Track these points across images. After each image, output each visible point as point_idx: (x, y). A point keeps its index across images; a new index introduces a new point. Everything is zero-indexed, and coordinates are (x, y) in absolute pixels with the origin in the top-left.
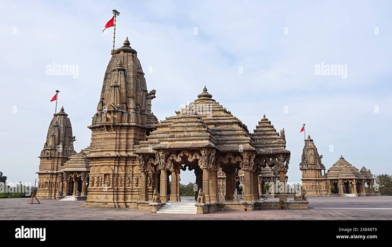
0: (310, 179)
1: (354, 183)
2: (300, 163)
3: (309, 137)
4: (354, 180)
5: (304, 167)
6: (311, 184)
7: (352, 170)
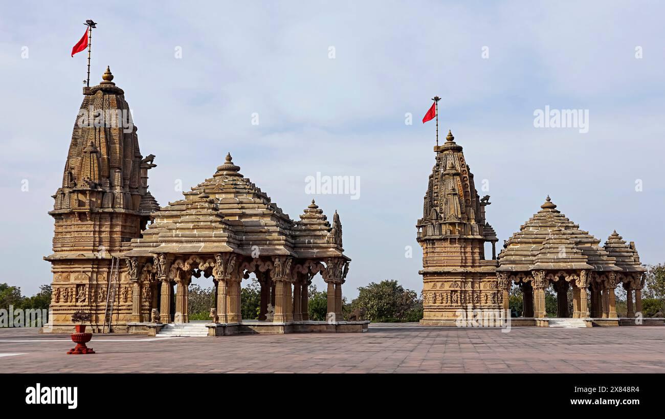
0: (446, 269)
1: (581, 283)
2: (420, 221)
3: (451, 138)
4: (583, 273)
5: (430, 231)
6: (447, 287)
7: (577, 243)
